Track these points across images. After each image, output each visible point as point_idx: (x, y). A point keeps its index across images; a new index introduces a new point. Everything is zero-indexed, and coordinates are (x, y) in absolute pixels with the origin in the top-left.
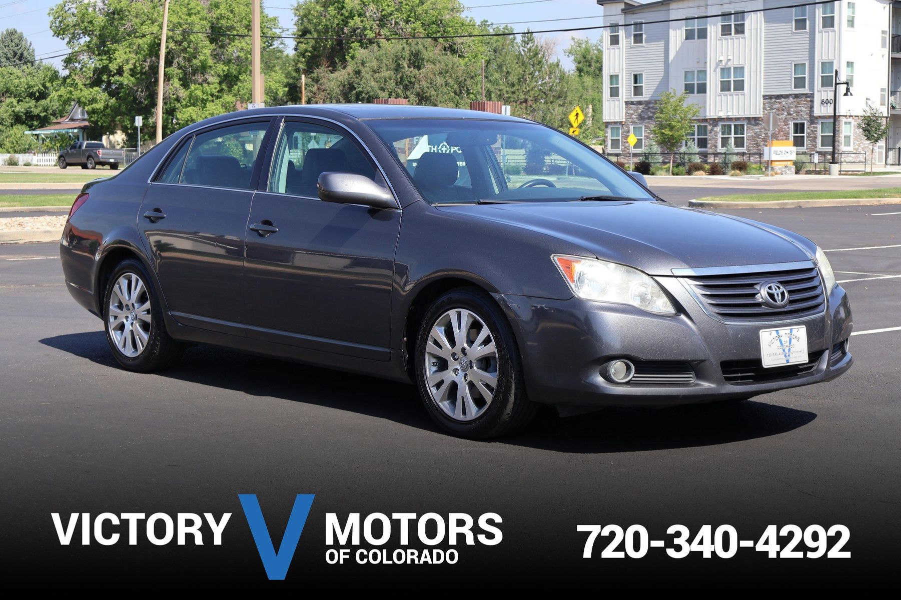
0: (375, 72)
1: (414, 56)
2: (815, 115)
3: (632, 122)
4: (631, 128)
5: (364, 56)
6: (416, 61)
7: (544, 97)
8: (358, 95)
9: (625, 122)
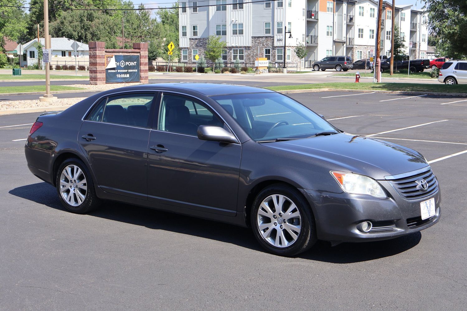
0: (71, 23)
1: (89, 15)
2: (275, 46)
3: (193, 48)
4: (192, 50)
5: (65, 15)
6: (90, 18)
7: (150, 35)
8: (63, 33)
9: (189, 48)
